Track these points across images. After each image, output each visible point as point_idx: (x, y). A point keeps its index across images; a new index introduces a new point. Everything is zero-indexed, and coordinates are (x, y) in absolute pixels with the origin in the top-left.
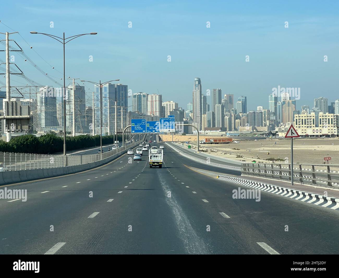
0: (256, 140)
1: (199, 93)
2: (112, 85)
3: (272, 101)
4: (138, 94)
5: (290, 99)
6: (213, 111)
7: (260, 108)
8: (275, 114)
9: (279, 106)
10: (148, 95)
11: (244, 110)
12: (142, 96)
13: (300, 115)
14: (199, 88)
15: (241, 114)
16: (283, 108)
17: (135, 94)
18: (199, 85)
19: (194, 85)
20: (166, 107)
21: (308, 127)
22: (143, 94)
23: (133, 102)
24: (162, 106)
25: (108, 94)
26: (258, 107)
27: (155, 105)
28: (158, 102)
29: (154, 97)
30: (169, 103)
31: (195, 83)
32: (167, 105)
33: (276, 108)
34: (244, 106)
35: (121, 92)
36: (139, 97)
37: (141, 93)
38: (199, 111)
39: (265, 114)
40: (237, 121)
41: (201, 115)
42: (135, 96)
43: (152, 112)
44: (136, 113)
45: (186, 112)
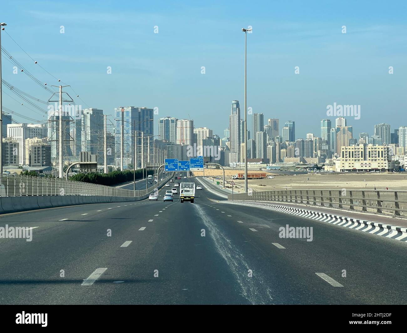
0: (295, 175)
1: (237, 118)
2: (135, 108)
3: (324, 128)
4: (165, 119)
5: (346, 125)
6: (254, 140)
7: (310, 136)
8: (328, 142)
9: (333, 133)
10: (177, 120)
11: (292, 138)
12: (170, 121)
13: (347, 147)
14: (237, 112)
15: (287, 143)
16: (337, 136)
17: (162, 119)
18: (237, 108)
19: (232, 109)
20: (198, 134)
21: (355, 160)
22: (172, 119)
23: (160, 128)
24: (194, 133)
25: (130, 119)
26: (307, 134)
27: (185, 133)
28: (188, 129)
29: (184, 122)
30: (202, 130)
31: (233, 106)
32: (199, 132)
33: (329, 136)
34: (292, 132)
35: (146, 117)
36: (167, 123)
37: (169, 117)
38: (237, 140)
39: (316, 143)
40: (282, 150)
41: (240, 144)
42: (161, 122)
43: (182, 140)
44: (163, 141)
45: (223, 139)
